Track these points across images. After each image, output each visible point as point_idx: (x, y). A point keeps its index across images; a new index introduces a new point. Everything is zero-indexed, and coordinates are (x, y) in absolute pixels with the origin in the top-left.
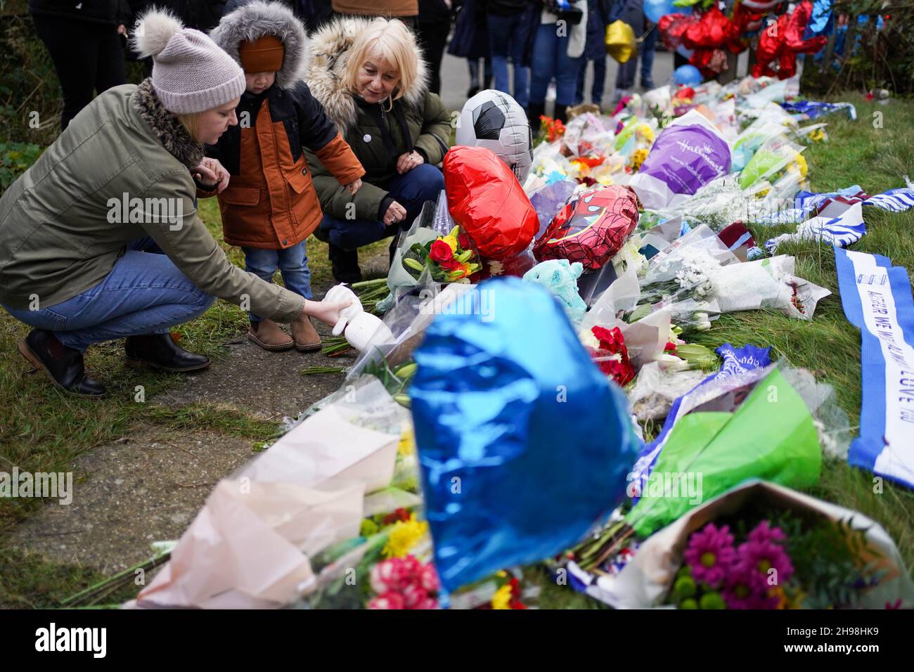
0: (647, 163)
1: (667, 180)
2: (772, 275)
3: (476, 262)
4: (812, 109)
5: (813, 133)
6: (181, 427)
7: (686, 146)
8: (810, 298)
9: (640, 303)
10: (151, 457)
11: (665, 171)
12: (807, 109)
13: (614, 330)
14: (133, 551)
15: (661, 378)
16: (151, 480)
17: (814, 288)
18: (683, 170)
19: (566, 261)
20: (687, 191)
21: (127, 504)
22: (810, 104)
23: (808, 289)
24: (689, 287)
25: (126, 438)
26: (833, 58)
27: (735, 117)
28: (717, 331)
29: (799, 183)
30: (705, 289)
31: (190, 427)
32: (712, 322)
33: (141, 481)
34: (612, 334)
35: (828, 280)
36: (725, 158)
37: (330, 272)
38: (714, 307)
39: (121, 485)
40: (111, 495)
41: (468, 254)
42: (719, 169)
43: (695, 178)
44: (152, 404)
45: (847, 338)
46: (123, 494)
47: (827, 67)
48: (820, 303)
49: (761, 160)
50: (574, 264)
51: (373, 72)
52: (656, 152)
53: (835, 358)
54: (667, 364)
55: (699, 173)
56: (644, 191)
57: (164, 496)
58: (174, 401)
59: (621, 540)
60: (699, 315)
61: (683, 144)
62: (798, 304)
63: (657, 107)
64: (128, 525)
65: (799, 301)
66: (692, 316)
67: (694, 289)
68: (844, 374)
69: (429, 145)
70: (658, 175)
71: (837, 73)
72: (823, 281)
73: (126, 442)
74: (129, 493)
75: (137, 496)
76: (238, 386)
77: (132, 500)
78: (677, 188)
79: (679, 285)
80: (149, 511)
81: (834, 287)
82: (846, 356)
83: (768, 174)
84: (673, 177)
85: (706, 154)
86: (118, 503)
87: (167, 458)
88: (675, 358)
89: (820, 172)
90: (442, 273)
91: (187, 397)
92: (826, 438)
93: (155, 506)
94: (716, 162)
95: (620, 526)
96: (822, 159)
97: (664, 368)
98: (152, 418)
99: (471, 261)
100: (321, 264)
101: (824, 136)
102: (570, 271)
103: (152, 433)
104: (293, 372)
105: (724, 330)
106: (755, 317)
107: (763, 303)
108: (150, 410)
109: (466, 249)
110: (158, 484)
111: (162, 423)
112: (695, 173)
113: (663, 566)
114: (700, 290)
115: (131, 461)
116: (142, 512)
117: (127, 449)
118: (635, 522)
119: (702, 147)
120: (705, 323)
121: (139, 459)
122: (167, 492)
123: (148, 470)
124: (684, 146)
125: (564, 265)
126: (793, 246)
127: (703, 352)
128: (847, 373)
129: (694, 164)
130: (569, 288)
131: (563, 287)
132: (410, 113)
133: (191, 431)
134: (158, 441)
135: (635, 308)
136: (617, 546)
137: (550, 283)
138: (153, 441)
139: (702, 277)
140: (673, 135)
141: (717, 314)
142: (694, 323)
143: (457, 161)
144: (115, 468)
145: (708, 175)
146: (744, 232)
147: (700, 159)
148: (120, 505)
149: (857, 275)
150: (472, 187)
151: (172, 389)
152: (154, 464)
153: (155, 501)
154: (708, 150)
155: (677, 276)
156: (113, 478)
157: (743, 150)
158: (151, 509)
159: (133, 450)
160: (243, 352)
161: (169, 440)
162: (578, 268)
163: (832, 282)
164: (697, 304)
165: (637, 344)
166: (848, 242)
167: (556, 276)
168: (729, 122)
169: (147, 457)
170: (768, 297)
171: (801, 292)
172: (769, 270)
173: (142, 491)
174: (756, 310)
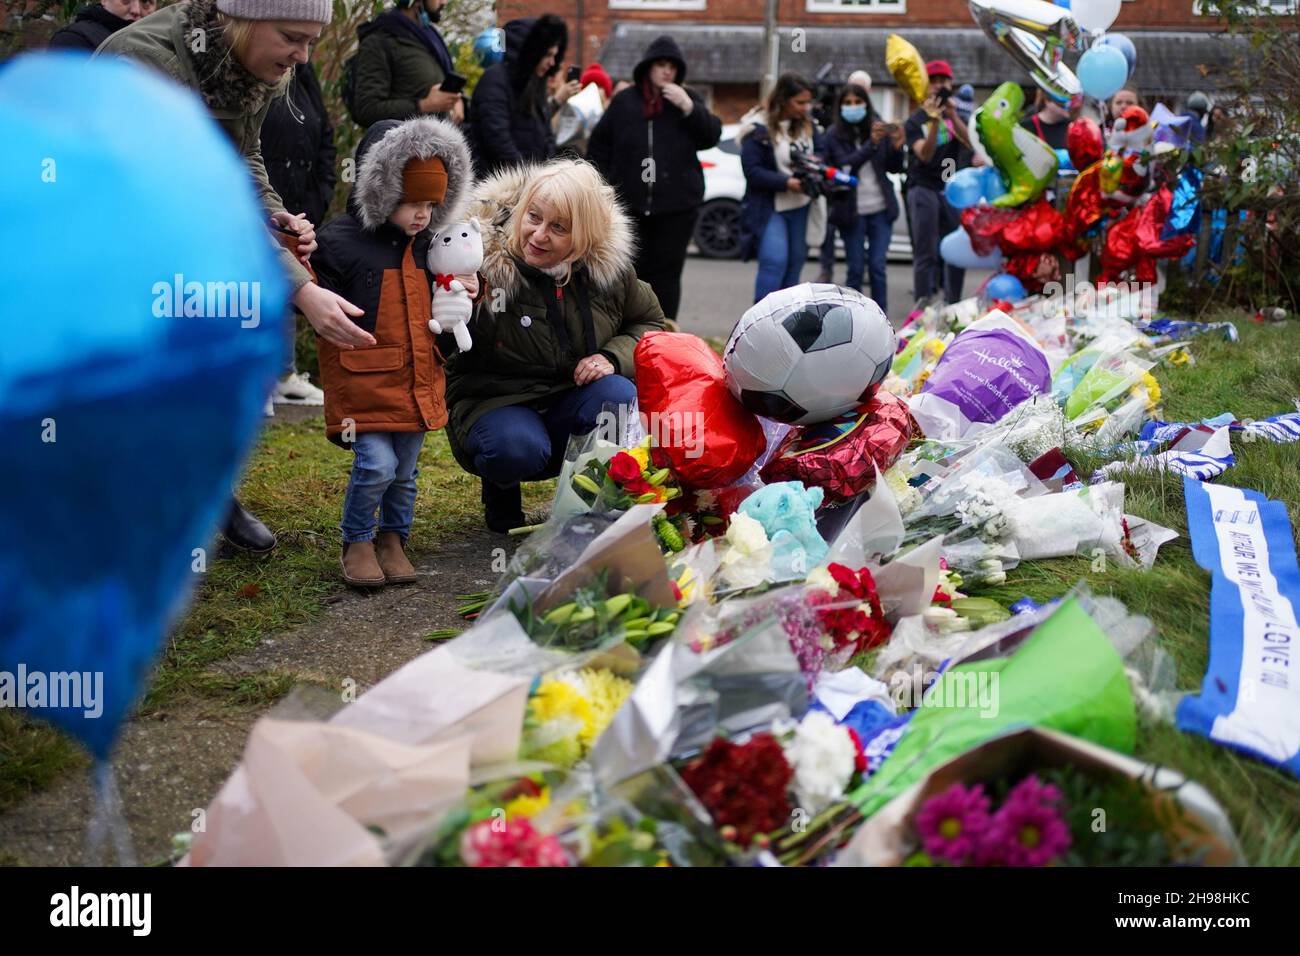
0: (932, 379)
1: (959, 402)
2: (1092, 508)
3: (675, 486)
4: (1175, 329)
5: (1174, 355)
6: (243, 701)
7: (986, 357)
8: (1147, 544)
9: (904, 545)
10: (194, 738)
11: (956, 390)
12: (1169, 330)
13: (860, 572)
14: (149, 855)
15: (927, 639)
16: (190, 766)
17: (1155, 529)
18: (982, 389)
19: (800, 484)
20: (988, 419)
21: (152, 795)
22: (1173, 323)
23: (1146, 531)
24: (974, 522)
25: (163, 712)
26: (1208, 267)
27: (1067, 337)
28: (1013, 585)
29: (1147, 411)
30: (997, 526)
31: (256, 700)
32: (1008, 572)
33: (176, 768)
34: (858, 576)
35: (1175, 519)
36: (1041, 374)
37: (483, 520)
38: (1012, 551)
39: (147, 772)
40: (129, 784)
41: (663, 473)
42: (1033, 389)
43: (1000, 400)
44: (207, 671)
45: (1192, 582)
46: (148, 783)
47: (1200, 279)
48: (1162, 548)
49: (1094, 381)
50: (811, 489)
51: (537, 218)
52: (945, 365)
53: (1177, 612)
54: (934, 621)
55: (1004, 393)
56: (928, 418)
57: (206, 787)
58: (239, 669)
59: (841, 827)
60: (989, 562)
61: (981, 355)
62: (1131, 549)
63: (956, 320)
64: (147, 822)
65: (1132, 547)
66: (979, 564)
67: (982, 525)
68: (1188, 632)
69: (625, 349)
70: (946, 395)
71: (1213, 286)
72: (1168, 521)
73: (162, 718)
74: (156, 782)
75: (169, 786)
76: (332, 652)
77: (160, 791)
78: (974, 414)
79: (960, 522)
80: (181, 804)
81: (1183, 528)
82: (1191, 608)
83: (1104, 399)
84: (968, 398)
85: (1014, 368)
86: (139, 794)
87: (218, 739)
88: (949, 612)
89: (1180, 399)
90: (627, 498)
91: (259, 665)
92: (1144, 693)
93: (191, 799)
94: (1029, 380)
95: (840, 808)
96: (1183, 383)
97: (933, 627)
98: (204, 689)
99: (667, 484)
100: (471, 510)
101: (1187, 358)
102: (804, 499)
103: (201, 707)
104: (413, 637)
105: (1025, 583)
106: (1069, 566)
107: (1080, 546)
108: (203, 679)
109: (660, 468)
110: (199, 770)
111: (217, 696)
112: (999, 394)
113: (889, 845)
114: (990, 527)
115: (165, 742)
116: (170, 806)
117: (163, 727)
118: (864, 803)
119: (1008, 358)
120: (998, 574)
121: (179, 739)
122: (211, 781)
123: (188, 754)
124: (984, 356)
125: (795, 489)
126: (1128, 475)
127: (989, 607)
128: (1191, 630)
129: (998, 382)
130: (801, 520)
131: (794, 518)
132: (600, 300)
133: (257, 706)
134: (208, 718)
135: (897, 550)
136: (835, 834)
137: (775, 513)
138: (201, 717)
139: (993, 510)
140: (967, 342)
141: (1015, 560)
142: (982, 573)
143: (651, 351)
144: (142, 750)
145: (1018, 395)
146: (1063, 464)
147: (1005, 375)
148: (142, 797)
149: (1215, 510)
150: (670, 386)
151: (238, 655)
152: (198, 746)
153: (192, 793)
154: (1017, 363)
155: (959, 508)
156: (137, 762)
157: (1072, 372)
158: (185, 802)
159: (171, 729)
160: (346, 611)
161: (225, 716)
162: (817, 493)
163: (1180, 521)
164: (985, 547)
165: (896, 593)
166: (1207, 474)
167: (784, 503)
168: (1058, 343)
169: (189, 737)
170: (1087, 538)
171: (1135, 536)
172: (1089, 502)
173: (176, 780)
174: (1071, 557)
